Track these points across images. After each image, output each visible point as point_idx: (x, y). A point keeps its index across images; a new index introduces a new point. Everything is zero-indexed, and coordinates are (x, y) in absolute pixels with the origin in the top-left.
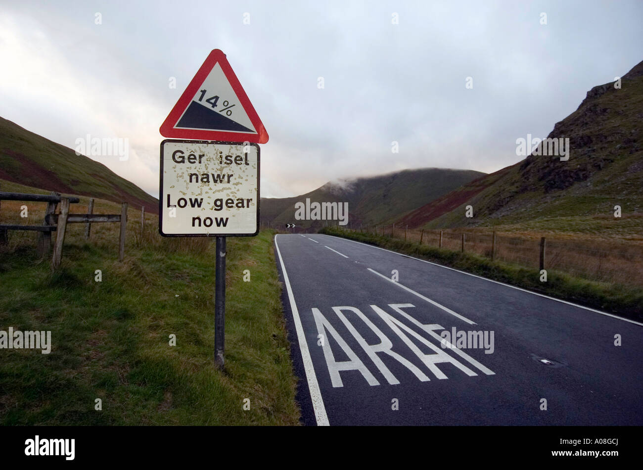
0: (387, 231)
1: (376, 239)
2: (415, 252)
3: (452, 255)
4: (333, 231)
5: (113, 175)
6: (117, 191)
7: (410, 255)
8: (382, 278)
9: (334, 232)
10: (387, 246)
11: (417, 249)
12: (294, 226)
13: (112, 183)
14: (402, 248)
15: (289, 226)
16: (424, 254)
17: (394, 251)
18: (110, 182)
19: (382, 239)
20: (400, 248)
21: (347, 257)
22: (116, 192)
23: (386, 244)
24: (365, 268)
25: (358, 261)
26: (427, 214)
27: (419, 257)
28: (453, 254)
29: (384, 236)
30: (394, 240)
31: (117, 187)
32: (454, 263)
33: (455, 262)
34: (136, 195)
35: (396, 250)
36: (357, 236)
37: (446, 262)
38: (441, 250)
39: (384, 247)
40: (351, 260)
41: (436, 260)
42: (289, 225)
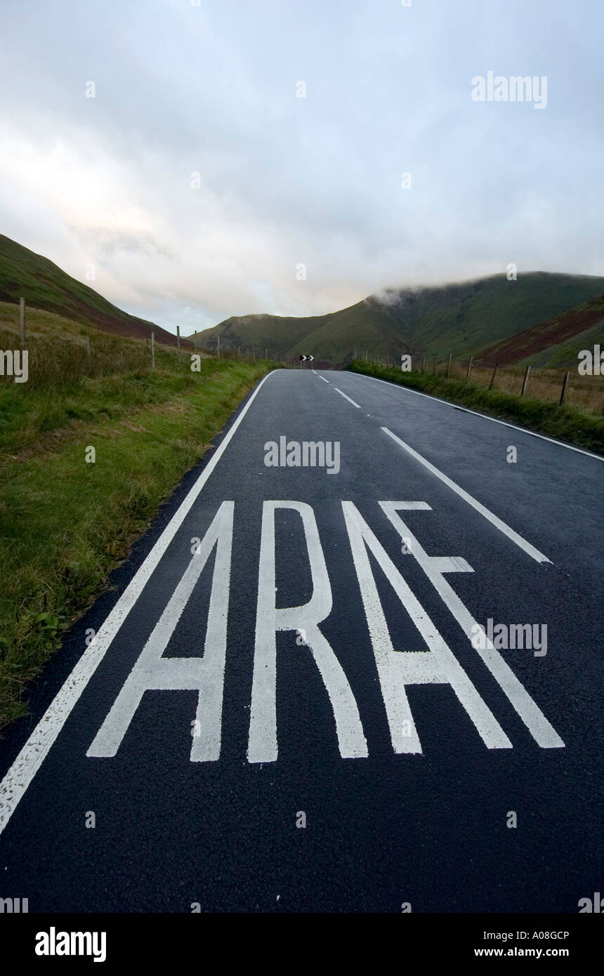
0: (441, 367)
1: (421, 379)
2: (478, 403)
3: (541, 410)
4: (362, 366)
5: (64, 277)
6: (71, 301)
7: (468, 408)
8: (398, 446)
9: (363, 369)
10: (435, 391)
11: (481, 397)
12: (313, 358)
13: (64, 288)
14: (458, 396)
15: (305, 358)
16: (492, 407)
17: (445, 400)
18: (59, 286)
19: (430, 380)
20: (455, 395)
21: (358, 406)
22: (69, 301)
23: (434, 388)
24: (377, 425)
25: (372, 415)
26: (523, 347)
27: (483, 412)
28: (544, 407)
29: (434, 375)
30: (449, 381)
31: (70, 294)
32: (542, 424)
33: (545, 422)
34: (97, 307)
35: (449, 398)
36: (395, 374)
37: (527, 421)
38: (523, 401)
39: (429, 393)
40: (363, 412)
41: (512, 417)
42: (304, 356)
